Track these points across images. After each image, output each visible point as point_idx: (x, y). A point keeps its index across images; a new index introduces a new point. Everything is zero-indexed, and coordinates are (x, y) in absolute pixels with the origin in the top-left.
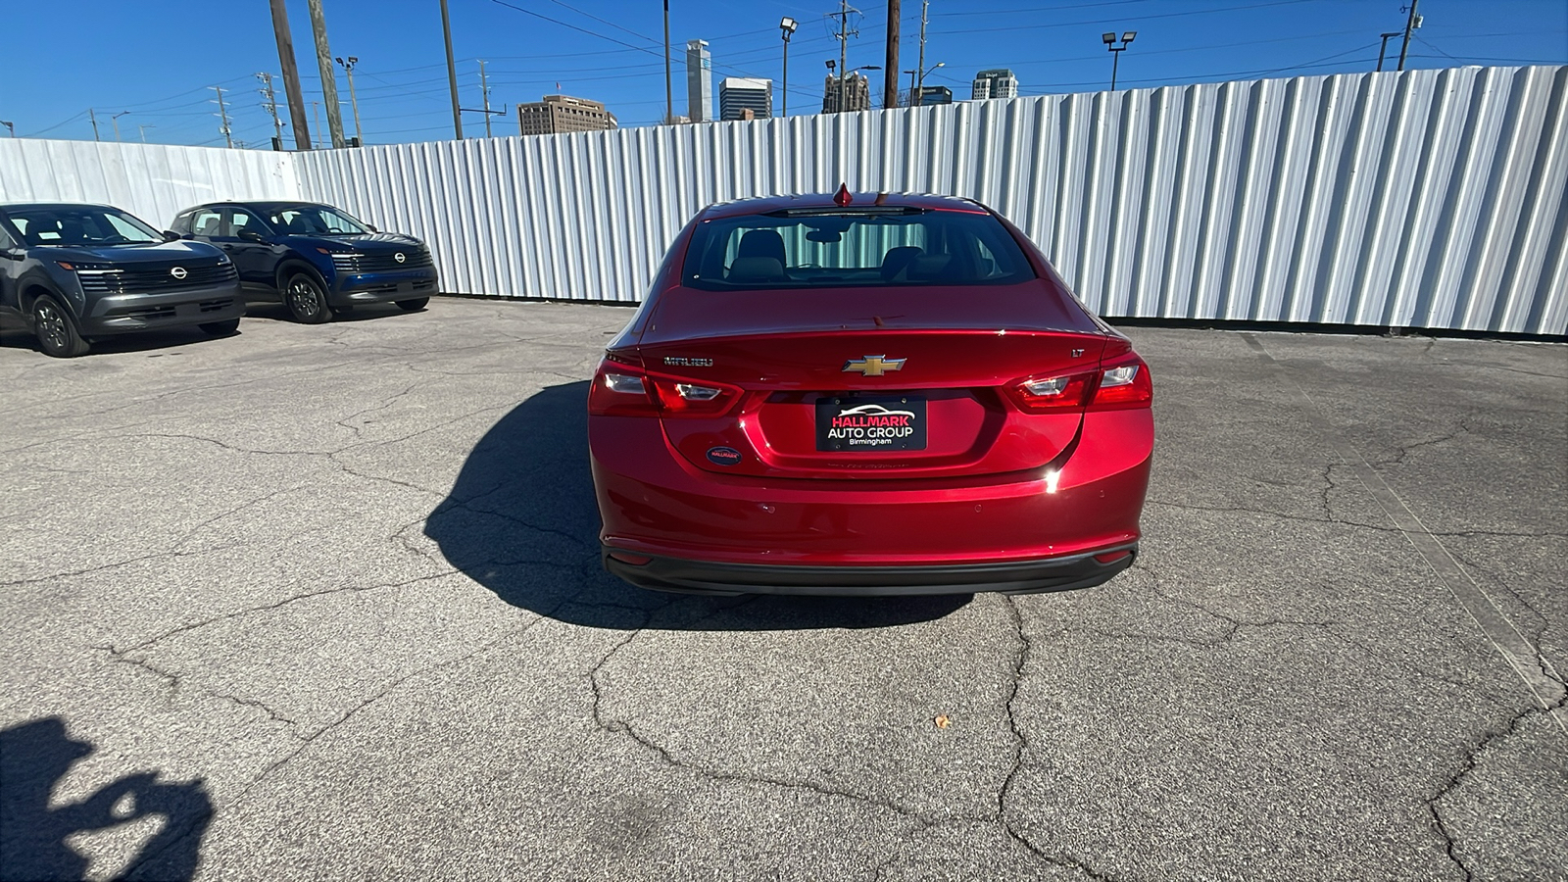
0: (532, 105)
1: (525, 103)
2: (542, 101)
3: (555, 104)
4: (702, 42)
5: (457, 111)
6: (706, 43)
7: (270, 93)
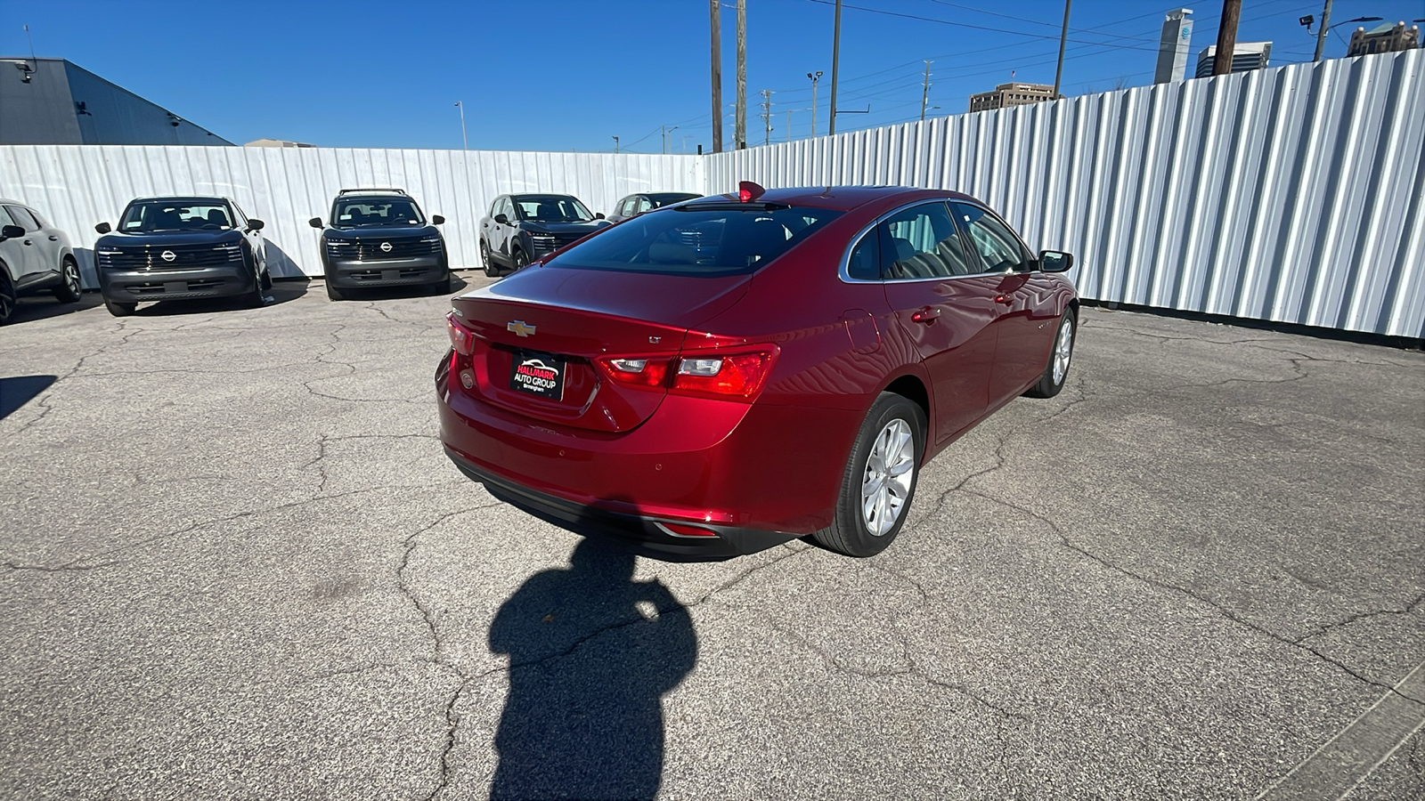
0: (984, 95)
1: (978, 94)
2: (995, 90)
3: (1007, 92)
4: (1184, 11)
5: (833, 112)
6: (1191, 12)
7: (768, 105)
